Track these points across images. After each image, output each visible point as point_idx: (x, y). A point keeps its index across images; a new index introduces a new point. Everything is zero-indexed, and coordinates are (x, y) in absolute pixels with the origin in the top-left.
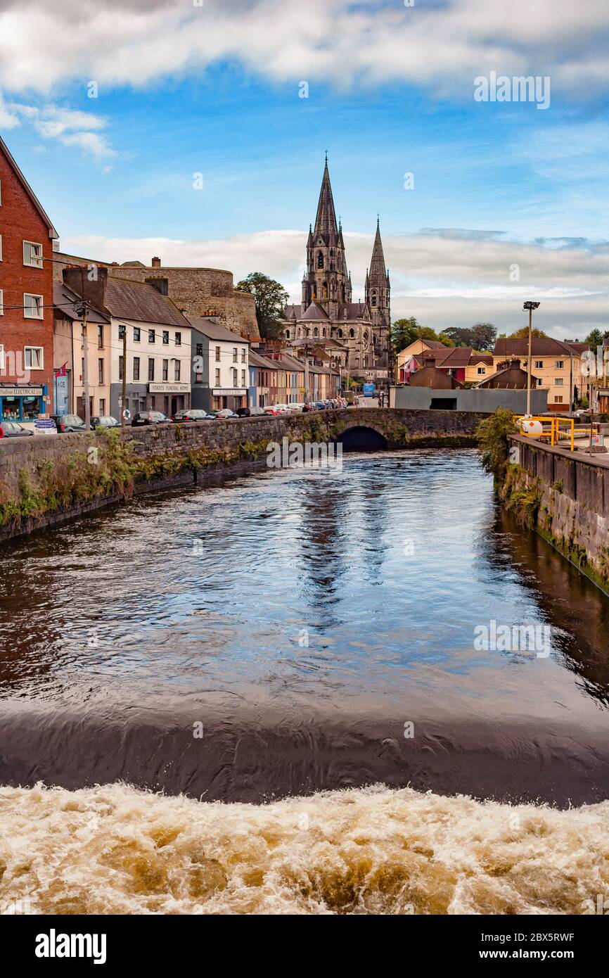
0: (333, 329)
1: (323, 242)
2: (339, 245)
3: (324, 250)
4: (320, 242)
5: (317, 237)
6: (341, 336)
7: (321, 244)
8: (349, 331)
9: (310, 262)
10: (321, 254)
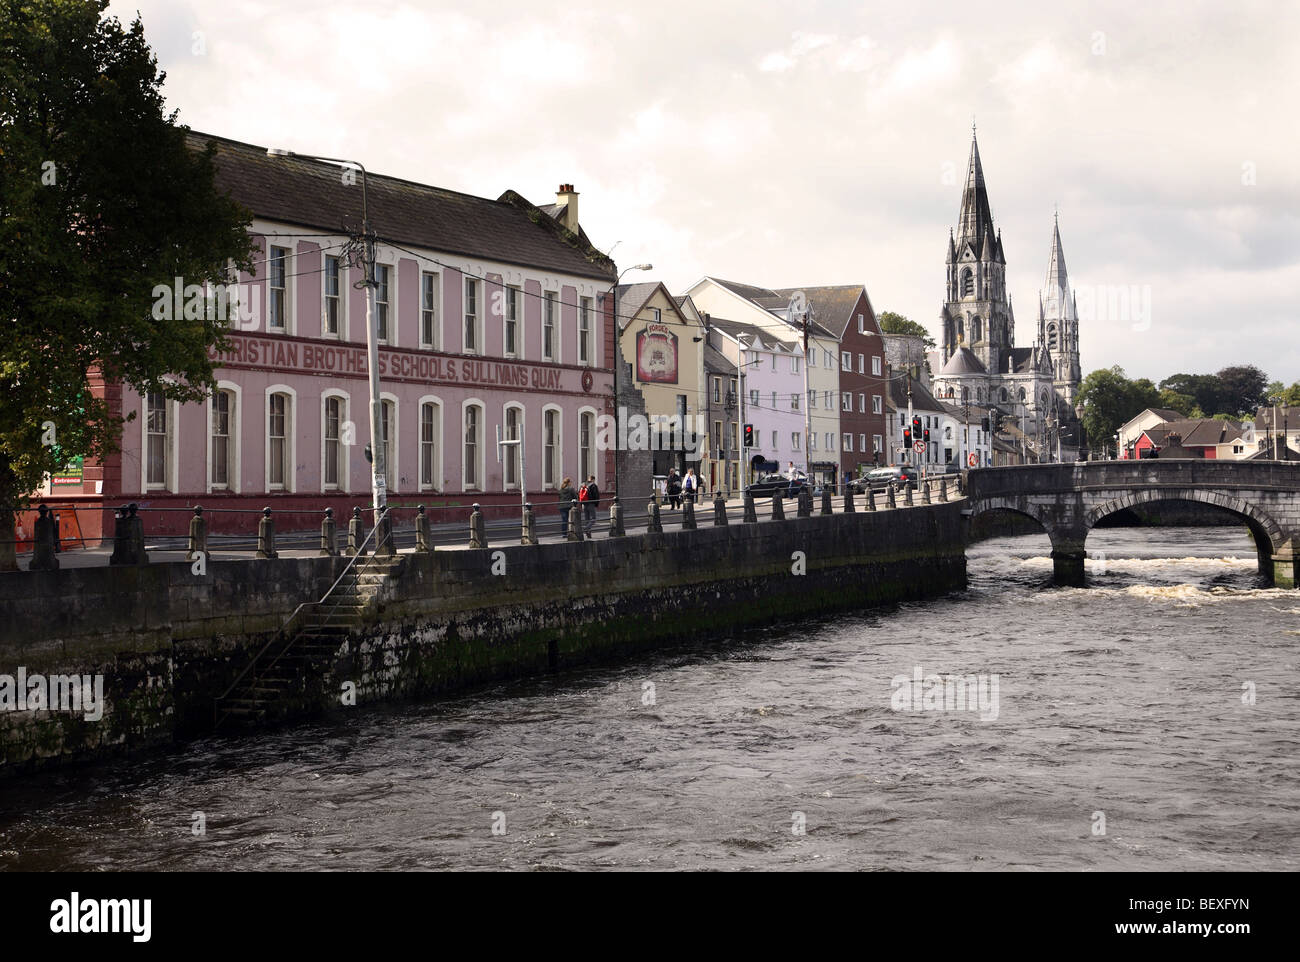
0: (992, 388)
1: (971, 254)
2: (998, 259)
3: (974, 267)
4: (968, 255)
5: (964, 247)
6: (1004, 400)
7: (970, 259)
8: (1017, 390)
9: (953, 288)
10: (968, 272)
